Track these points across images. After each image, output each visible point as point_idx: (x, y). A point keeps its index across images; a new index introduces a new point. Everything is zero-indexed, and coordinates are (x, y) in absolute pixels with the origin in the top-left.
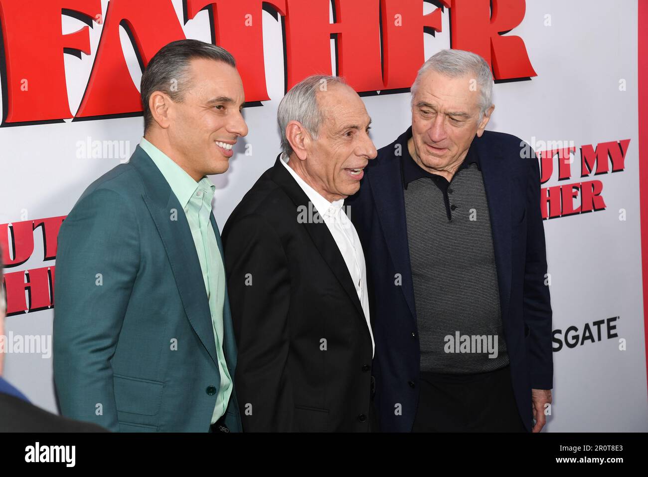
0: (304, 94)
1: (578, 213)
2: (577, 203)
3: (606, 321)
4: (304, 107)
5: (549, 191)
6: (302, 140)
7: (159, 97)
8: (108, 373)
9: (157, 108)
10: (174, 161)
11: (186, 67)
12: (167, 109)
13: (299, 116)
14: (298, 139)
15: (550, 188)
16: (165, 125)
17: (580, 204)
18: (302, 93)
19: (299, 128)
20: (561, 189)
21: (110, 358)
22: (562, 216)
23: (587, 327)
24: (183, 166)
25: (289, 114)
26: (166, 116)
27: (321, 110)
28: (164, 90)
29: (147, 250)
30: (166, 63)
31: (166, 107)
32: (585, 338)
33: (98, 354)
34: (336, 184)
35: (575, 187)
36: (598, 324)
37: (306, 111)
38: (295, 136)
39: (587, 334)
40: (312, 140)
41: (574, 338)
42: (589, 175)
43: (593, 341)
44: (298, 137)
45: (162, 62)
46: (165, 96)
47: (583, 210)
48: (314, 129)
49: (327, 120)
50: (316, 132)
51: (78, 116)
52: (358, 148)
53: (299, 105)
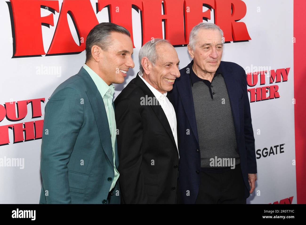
0: (150, 46)
1: (268, 99)
2: (268, 95)
3: (279, 146)
4: (150, 51)
5: (256, 89)
6: (148, 66)
7: (96, 48)
8: (66, 170)
9: (95, 52)
10: (100, 76)
11: (109, 36)
12: (99, 53)
13: (147, 55)
14: (146, 65)
15: (257, 88)
16: (98, 61)
17: (269, 95)
18: (150, 45)
19: (147, 60)
20: (261, 89)
21: (67, 164)
22: (262, 100)
23: (271, 148)
24: (104, 79)
25: (143, 54)
26: (98, 57)
27: (157, 54)
28: (99, 45)
29: (87, 116)
30: (100, 33)
31: (99, 52)
32: (270, 153)
33: (63, 161)
34: (161, 86)
35: (267, 88)
36: (276, 147)
37: (151, 54)
38: (145, 64)
39: (272, 151)
40: (152, 66)
41: (266, 153)
42: (273, 83)
43: (274, 154)
44: (146, 64)
45: (98, 32)
46: (99, 48)
47: (270, 98)
48: (154, 62)
49: (159, 58)
50: (154, 63)
51: (48, 54)
52: (172, 72)
53: (148, 50)
